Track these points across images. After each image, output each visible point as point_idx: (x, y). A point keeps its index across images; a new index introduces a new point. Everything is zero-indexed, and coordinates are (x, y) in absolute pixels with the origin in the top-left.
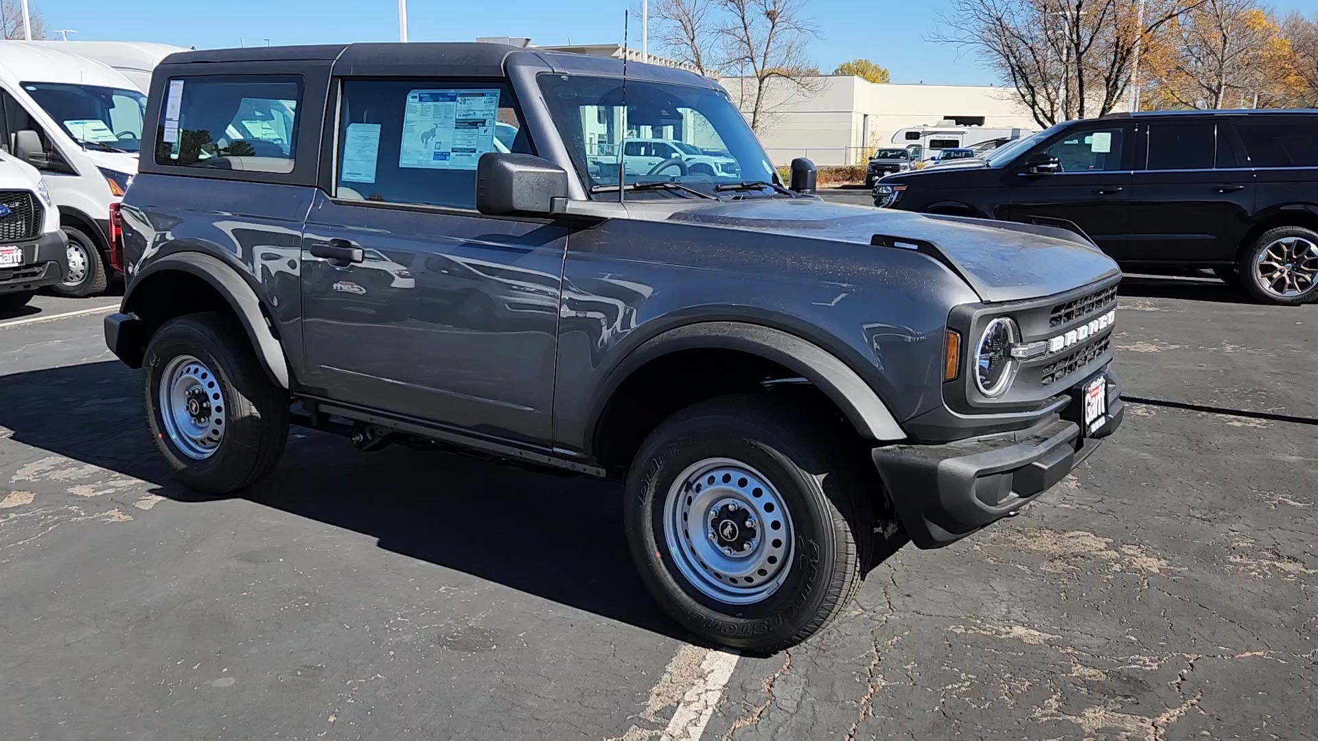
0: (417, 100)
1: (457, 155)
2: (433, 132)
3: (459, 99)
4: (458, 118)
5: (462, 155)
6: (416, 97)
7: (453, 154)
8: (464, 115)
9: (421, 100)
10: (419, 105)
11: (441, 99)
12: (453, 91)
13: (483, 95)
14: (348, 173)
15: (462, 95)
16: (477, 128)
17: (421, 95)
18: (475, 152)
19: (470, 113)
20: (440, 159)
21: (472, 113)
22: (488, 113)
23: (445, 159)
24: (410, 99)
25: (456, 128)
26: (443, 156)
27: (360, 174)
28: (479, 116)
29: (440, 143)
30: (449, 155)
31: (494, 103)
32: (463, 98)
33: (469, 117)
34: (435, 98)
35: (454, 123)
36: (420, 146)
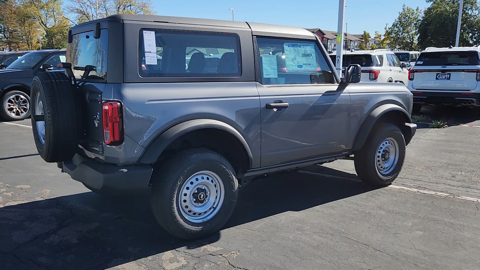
0: (287, 46)
1: (305, 66)
2: (295, 58)
3: (302, 46)
4: (302, 53)
5: (307, 66)
6: (287, 45)
7: (303, 65)
8: (304, 52)
9: (288, 46)
10: (288, 48)
11: (296, 46)
12: (299, 44)
13: (309, 46)
14: (265, 75)
15: (302, 45)
16: (310, 57)
17: (288, 45)
18: (311, 65)
19: (306, 51)
20: (300, 68)
21: (307, 51)
22: (312, 51)
23: (302, 68)
24: (285, 46)
25: (302, 57)
26: (301, 66)
27: (271, 75)
28: (309, 53)
29: (298, 62)
30: (303, 66)
31: (313, 48)
32: (303, 46)
33: (306, 53)
34: (293, 46)
35: (301, 55)
36: (292, 63)
